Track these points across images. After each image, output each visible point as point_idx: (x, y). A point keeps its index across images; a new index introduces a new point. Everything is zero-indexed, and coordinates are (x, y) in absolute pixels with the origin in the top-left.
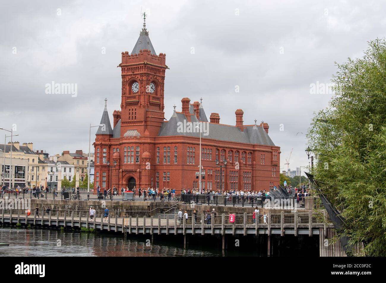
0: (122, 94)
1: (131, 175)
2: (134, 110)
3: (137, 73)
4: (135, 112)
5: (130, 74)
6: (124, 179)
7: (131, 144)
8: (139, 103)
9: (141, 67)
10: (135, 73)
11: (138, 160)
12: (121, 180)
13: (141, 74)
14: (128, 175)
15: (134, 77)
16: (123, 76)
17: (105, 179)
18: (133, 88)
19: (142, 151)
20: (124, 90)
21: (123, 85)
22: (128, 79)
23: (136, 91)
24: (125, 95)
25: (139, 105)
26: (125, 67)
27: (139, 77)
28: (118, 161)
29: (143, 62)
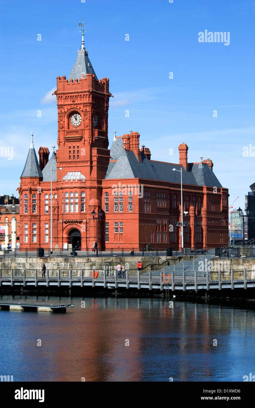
0: (59, 128)
1: (74, 226)
2: (76, 147)
3: (79, 102)
4: (78, 151)
5: (69, 103)
6: (65, 232)
7: (74, 189)
8: (83, 139)
9: (84, 95)
10: (76, 102)
11: (83, 208)
12: (61, 232)
13: (84, 103)
14: (70, 227)
15: (75, 107)
16: (60, 106)
17: (35, 232)
18: (72, 121)
19: (88, 197)
20: (62, 123)
21: (60, 117)
22: (66, 110)
23: (77, 125)
24: (63, 129)
25: (83, 141)
26: (63, 95)
27: (82, 108)
28: (57, 209)
29: (88, 90)
